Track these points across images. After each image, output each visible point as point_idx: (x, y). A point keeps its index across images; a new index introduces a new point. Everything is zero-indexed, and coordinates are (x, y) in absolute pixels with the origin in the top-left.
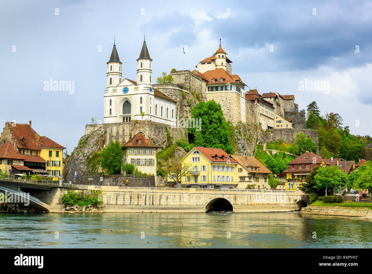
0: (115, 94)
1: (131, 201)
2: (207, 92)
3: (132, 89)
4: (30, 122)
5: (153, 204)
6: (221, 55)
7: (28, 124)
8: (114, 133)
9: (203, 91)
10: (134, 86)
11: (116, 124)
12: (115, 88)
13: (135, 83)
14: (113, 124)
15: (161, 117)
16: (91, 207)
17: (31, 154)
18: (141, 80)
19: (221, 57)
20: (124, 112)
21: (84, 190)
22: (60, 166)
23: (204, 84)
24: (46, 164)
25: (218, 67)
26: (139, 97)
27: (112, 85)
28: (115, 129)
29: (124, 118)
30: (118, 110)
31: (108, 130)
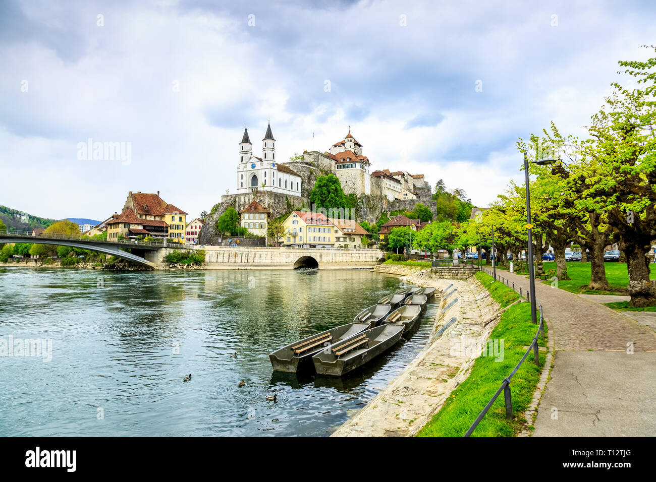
0: (245, 169)
1: (229, 259)
2: (336, 169)
3: (258, 164)
4: (158, 192)
5: (248, 262)
6: (349, 139)
7: (157, 194)
8: (242, 202)
9: (333, 168)
10: (260, 162)
11: (243, 194)
12: (245, 165)
13: (261, 160)
14: (241, 194)
15: (279, 187)
16: (193, 264)
17: (155, 219)
18: (265, 158)
19: (349, 141)
20: (253, 185)
21: (190, 249)
22: (182, 229)
23: (333, 162)
24: (169, 228)
25: (347, 150)
26: (263, 171)
27: (243, 162)
28: (242, 199)
29: (252, 190)
30: (248, 183)
31: (237, 199)
